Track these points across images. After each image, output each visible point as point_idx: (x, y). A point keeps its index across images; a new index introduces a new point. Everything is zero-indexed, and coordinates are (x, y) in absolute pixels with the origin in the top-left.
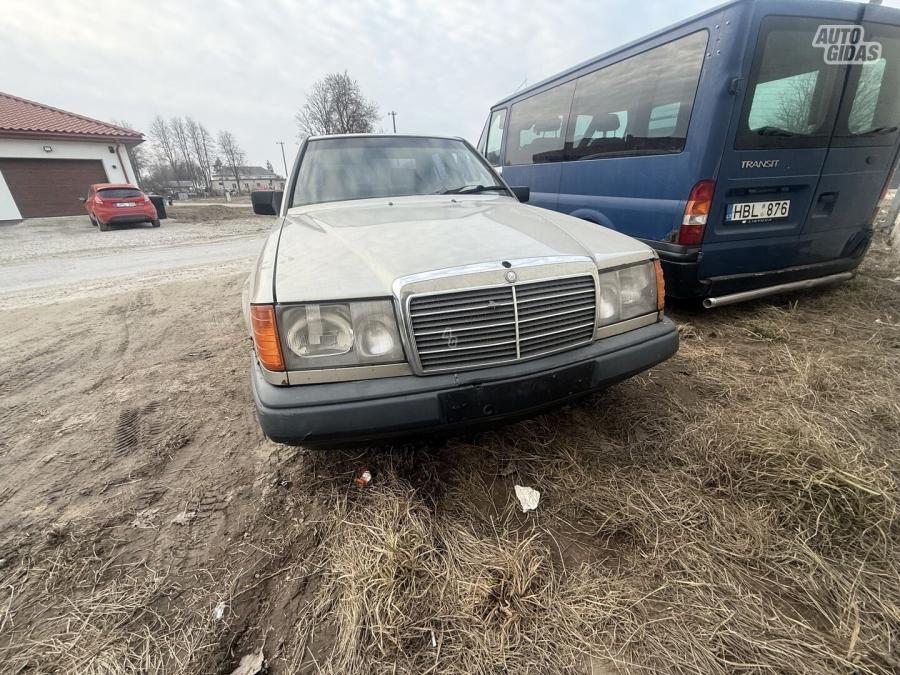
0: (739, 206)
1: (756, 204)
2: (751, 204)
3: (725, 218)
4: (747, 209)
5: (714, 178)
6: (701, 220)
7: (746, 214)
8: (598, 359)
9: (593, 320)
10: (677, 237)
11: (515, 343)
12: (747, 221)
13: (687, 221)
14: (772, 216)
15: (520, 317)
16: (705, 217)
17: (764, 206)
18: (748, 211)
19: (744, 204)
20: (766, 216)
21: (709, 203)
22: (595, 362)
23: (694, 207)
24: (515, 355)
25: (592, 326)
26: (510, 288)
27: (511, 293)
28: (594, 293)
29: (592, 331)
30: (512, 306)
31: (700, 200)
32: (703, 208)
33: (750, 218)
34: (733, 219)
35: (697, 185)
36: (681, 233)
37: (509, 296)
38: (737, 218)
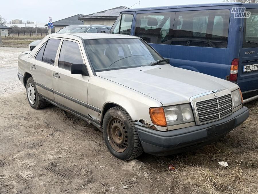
0: (246, 66)
1: (250, 65)
2: (249, 66)
3: (242, 71)
4: (248, 67)
5: (238, 58)
6: (236, 72)
7: (248, 69)
8: (236, 118)
9: (232, 107)
10: (229, 78)
11: (219, 114)
12: (249, 71)
13: (231, 72)
14: (255, 69)
15: (219, 106)
16: (237, 70)
17: (252, 66)
18: (248, 68)
19: (247, 66)
20: (253, 70)
21: (238, 66)
22: (235, 119)
23: (233, 67)
24: (219, 118)
25: (232, 109)
26: (216, 98)
27: (216, 100)
28: (231, 99)
29: (232, 110)
30: (217, 103)
31: (235, 65)
32: (236, 67)
33: (249, 70)
34: (245, 71)
35: (233, 60)
36: (230, 76)
37: (216, 101)
38: (246, 71)
